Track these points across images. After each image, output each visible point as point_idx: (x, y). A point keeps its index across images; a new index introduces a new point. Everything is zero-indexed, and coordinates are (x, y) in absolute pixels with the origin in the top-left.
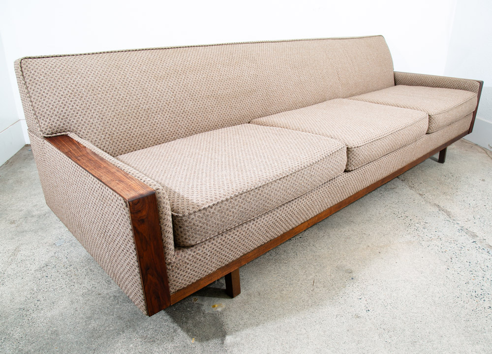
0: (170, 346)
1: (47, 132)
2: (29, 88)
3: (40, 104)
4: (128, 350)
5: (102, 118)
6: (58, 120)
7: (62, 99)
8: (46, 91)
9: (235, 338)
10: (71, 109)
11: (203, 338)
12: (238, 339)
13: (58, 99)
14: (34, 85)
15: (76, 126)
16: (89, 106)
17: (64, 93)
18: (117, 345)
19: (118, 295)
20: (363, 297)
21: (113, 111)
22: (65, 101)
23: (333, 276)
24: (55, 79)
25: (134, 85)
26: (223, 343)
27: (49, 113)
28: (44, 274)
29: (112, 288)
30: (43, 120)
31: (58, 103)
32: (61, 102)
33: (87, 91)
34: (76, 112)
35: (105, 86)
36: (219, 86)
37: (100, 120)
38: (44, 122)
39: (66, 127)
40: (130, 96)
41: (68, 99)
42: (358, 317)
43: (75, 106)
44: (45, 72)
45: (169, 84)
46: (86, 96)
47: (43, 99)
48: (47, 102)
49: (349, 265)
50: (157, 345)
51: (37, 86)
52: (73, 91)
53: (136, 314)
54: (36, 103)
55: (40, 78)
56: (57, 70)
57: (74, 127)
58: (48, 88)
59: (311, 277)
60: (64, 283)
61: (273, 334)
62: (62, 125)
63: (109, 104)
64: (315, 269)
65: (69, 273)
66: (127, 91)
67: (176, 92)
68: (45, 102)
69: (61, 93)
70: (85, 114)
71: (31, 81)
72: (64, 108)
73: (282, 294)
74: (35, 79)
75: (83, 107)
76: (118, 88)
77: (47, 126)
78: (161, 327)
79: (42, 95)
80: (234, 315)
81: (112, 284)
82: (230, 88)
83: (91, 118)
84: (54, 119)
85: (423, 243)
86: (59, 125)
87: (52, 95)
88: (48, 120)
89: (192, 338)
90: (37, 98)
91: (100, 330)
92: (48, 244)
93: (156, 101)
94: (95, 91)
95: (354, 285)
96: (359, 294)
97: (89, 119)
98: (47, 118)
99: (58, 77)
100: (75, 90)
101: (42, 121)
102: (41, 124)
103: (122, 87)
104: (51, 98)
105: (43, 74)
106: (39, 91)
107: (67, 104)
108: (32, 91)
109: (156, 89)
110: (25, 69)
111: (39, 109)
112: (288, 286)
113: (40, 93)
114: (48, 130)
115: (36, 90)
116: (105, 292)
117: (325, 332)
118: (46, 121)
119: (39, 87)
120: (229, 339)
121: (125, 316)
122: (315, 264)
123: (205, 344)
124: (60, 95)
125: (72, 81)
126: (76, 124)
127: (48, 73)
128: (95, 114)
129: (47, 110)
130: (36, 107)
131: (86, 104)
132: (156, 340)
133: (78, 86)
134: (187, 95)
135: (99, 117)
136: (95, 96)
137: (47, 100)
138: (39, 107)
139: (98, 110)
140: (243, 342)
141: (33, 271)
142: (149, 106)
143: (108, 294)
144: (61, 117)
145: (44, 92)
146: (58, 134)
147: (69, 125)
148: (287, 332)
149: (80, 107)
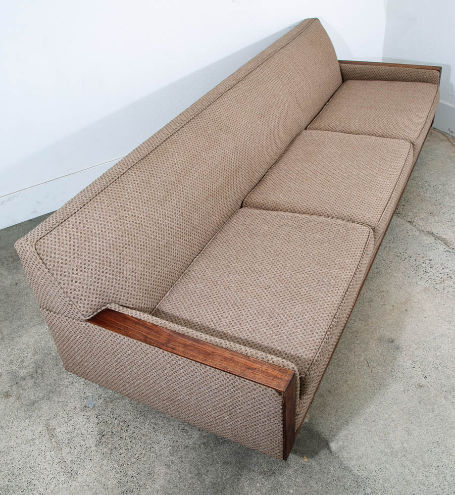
0: (290, 471)
1: (88, 314)
2: (55, 274)
3: (73, 287)
4: (259, 490)
5: (135, 276)
6: (96, 298)
7: (94, 274)
8: (75, 272)
9: (337, 443)
10: (106, 280)
11: (312, 454)
12: (340, 443)
13: (90, 275)
14: (59, 268)
15: (115, 296)
16: (120, 269)
17: (92, 266)
18: (246, 490)
19: (205, 441)
20: (415, 365)
21: (141, 263)
22: (97, 275)
23: (380, 351)
24: (78, 254)
25: (147, 223)
26: (331, 452)
27: (85, 294)
28: (109, 446)
29: (193, 436)
30: (81, 303)
31: (91, 279)
32: (93, 278)
33: (112, 253)
34: (111, 282)
35: (124, 238)
36: (211, 180)
37: (134, 278)
38: (82, 305)
39: (105, 301)
40: (149, 237)
41: (99, 271)
42: (421, 387)
43: (108, 275)
44: (64, 249)
45: (173, 204)
46: (114, 260)
47: (74, 282)
48: (80, 283)
49: (388, 333)
50: (279, 476)
51: (63, 269)
52: (100, 260)
53: (239, 453)
54: (67, 288)
55: (62, 259)
56: (74, 242)
57: (113, 297)
58: (75, 268)
59: (362, 358)
60: (140, 448)
61: (365, 427)
62: (101, 301)
63: (136, 258)
64: (361, 347)
65: (134, 435)
66: (144, 233)
67: (182, 209)
68: (77, 284)
69: (91, 267)
70: (119, 280)
71: (54, 266)
72: (98, 283)
73: (349, 384)
74: (58, 262)
75: (115, 273)
76: (136, 235)
77: (87, 308)
78: (270, 458)
79: (72, 277)
80: (322, 421)
81: (190, 431)
82: (220, 176)
83: (126, 282)
84: (93, 297)
85: (438, 286)
86: (99, 302)
87: (82, 273)
88: (86, 302)
89: (303, 457)
90: (67, 282)
91: (219, 482)
92: (78, 410)
93: (170, 230)
94: (118, 249)
95: (402, 355)
96: (410, 362)
97: (124, 283)
98: (85, 300)
99: (80, 251)
100: (101, 258)
101: (80, 305)
102: (79, 309)
103: (138, 231)
104: (83, 277)
105: (65, 254)
106: (66, 274)
107: (100, 277)
108: (59, 277)
109: (165, 216)
110: (43, 255)
111: (73, 293)
112: (348, 374)
113: (69, 277)
114: (89, 312)
115: (63, 274)
116: (191, 443)
117: (403, 410)
118: (84, 304)
119: (66, 270)
120: (333, 446)
121: (230, 459)
122: (358, 342)
123: (317, 458)
124: (90, 270)
125: (94, 249)
126: (114, 294)
127: (68, 250)
128: (128, 275)
129: (82, 292)
130: (69, 292)
131: (117, 268)
132: (275, 471)
133: (102, 251)
134: (191, 207)
135: (132, 276)
136: (121, 256)
137: (79, 281)
138: (72, 291)
139: (129, 270)
140: (345, 444)
141: (94, 448)
142: (167, 240)
143: (194, 443)
144: (98, 293)
145: (73, 274)
146: (99, 311)
147: (107, 298)
148: (374, 421)
149: (113, 275)
